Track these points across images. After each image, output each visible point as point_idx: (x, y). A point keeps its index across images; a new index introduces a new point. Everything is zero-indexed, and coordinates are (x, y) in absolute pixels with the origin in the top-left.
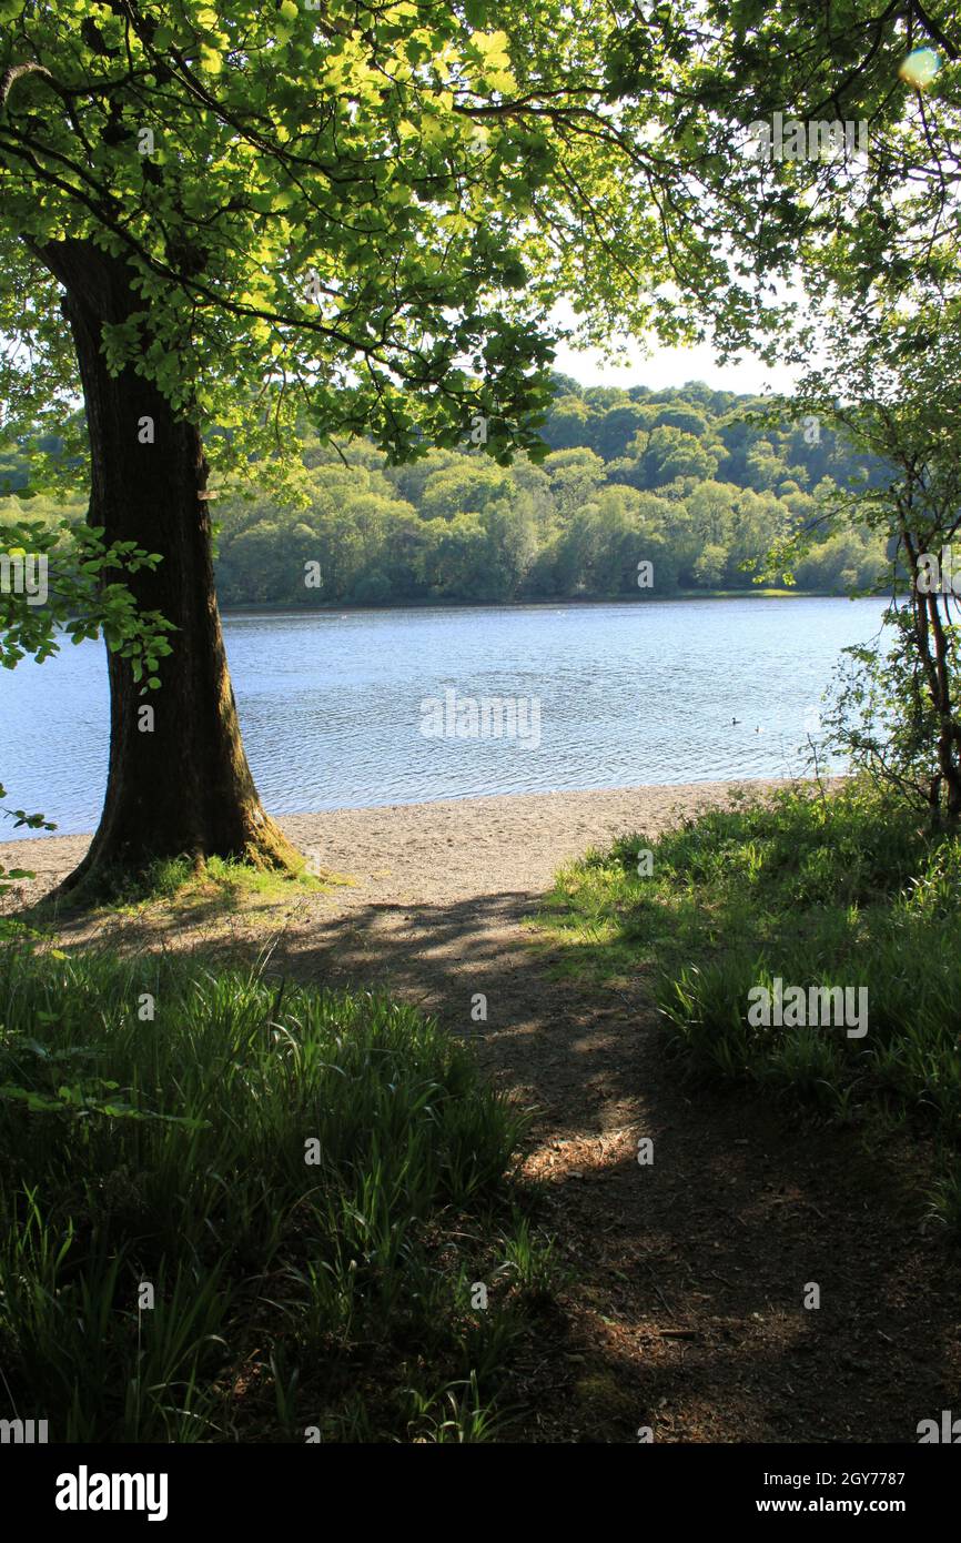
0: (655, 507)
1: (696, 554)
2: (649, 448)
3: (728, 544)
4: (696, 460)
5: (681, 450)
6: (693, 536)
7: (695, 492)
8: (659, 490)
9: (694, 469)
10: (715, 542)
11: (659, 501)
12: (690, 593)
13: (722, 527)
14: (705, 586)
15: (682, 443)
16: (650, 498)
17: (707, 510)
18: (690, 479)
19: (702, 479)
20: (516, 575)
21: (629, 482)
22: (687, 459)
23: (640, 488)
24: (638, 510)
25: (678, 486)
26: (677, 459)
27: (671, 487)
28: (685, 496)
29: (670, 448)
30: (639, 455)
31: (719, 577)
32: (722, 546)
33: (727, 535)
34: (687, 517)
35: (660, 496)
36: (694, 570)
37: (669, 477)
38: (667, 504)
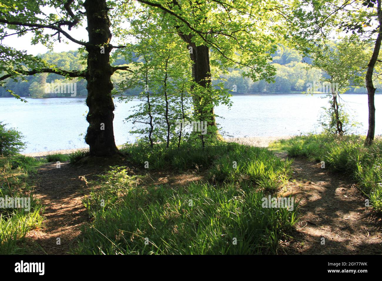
0: (285, 69)
1: (296, 82)
2: (284, 54)
3: (305, 79)
4: (296, 57)
5: (292, 54)
6: (295, 77)
7: (296, 65)
8: (286, 65)
9: (296, 59)
10: (301, 79)
11: (286, 68)
12: (294, 92)
13: (303, 75)
14: (298, 90)
15: (293, 52)
16: (283, 67)
17: (299, 70)
18: (295, 62)
19: (298, 62)
20: (248, 87)
21: (278, 63)
22: (294, 57)
23: (281, 64)
24: (280, 70)
25: (291, 64)
26: (291, 56)
27: (289, 64)
28: (293, 66)
29: (289, 54)
30: (281, 55)
31: (302, 88)
32: (303, 80)
33: (304, 77)
34: (294, 72)
35: (287, 67)
36: (295, 86)
37: (289, 61)
38: (288, 69)
